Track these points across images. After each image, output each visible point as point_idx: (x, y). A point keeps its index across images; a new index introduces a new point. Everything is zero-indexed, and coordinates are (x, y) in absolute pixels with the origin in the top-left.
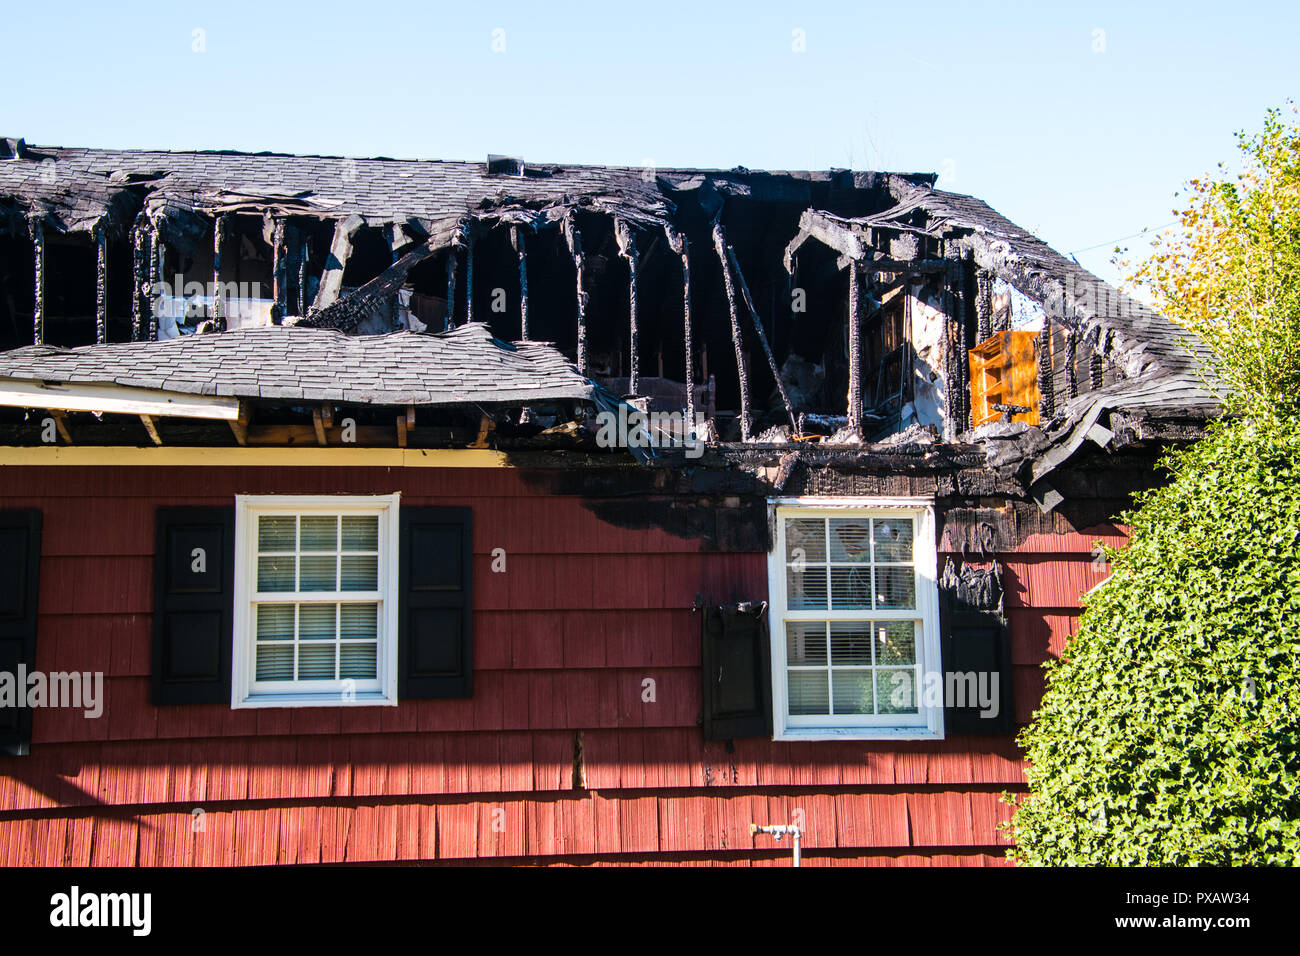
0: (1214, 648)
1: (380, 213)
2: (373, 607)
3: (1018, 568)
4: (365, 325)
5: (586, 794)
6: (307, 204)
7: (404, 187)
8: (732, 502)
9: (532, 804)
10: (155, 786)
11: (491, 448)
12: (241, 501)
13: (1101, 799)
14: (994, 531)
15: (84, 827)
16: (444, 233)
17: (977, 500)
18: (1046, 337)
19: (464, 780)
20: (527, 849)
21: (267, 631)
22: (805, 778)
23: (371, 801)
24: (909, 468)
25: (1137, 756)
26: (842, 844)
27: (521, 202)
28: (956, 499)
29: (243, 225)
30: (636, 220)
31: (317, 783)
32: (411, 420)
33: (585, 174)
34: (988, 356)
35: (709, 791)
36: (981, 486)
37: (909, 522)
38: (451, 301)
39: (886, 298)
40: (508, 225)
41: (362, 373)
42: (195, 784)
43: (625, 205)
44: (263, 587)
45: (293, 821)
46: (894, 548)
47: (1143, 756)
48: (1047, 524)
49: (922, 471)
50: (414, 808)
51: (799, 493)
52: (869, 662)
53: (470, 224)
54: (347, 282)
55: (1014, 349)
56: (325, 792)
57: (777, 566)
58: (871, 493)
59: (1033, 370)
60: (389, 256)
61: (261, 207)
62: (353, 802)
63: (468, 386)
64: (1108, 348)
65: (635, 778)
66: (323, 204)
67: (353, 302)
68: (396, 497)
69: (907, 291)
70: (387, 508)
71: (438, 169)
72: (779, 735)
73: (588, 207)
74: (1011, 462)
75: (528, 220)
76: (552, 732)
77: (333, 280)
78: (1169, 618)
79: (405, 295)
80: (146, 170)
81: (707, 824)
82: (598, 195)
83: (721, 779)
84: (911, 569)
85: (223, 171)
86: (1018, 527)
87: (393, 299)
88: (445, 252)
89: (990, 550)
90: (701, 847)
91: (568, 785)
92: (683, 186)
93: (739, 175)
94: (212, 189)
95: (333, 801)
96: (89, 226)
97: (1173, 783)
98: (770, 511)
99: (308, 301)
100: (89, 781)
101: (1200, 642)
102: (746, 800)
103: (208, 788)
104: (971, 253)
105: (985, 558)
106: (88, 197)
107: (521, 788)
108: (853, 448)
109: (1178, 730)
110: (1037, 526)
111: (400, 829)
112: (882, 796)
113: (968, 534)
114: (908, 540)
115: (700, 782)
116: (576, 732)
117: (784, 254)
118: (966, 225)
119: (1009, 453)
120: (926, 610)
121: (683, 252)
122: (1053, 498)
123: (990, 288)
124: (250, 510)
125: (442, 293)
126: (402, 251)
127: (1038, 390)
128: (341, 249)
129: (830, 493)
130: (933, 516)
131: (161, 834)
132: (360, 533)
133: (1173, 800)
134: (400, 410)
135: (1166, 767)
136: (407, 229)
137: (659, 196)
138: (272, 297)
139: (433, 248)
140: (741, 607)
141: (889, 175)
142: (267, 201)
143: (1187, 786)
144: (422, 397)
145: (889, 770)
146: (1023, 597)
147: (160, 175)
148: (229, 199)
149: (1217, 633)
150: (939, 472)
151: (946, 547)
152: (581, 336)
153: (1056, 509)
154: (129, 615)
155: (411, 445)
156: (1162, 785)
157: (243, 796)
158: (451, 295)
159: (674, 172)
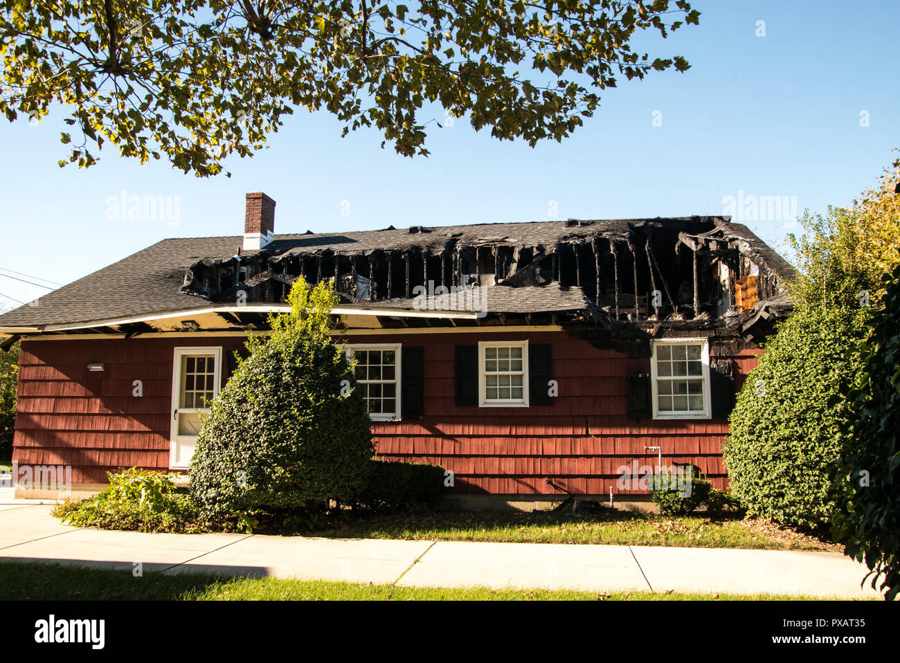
0: (781, 388)
1: (529, 243)
2: (521, 376)
3: (738, 361)
4: (525, 282)
5: (590, 436)
6: (506, 242)
7: (538, 233)
8: (638, 340)
9: (573, 439)
10: (458, 430)
11: (557, 325)
12: (480, 343)
13: (747, 436)
14: (729, 348)
15: (439, 440)
16: (550, 249)
17: (724, 338)
18: (759, 278)
19: (550, 431)
20: (571, 452)
21: (490, 383)
22: (664, 432)
23: (522, 436)
24: (699, 329)
25: (757, 422)
26: (676, 453)
27: (577, 236)
28: (716, 338)
29: (485, 251)
30: (617, 240)
31: (506, 431)
32: (530, 317)
33: (602, 223)
34: (741, 284)
35: (631, 436)
36: (724, 334)
37: (700, 346)
38: (553, 272)
39: (714, 261)
40: (572, 245)
41: (516, 302)
42: (469, 430)
43: (614, 235)
44: (487, 370)
45: (498, 441)
46: (695, 355)
47: (759, 423)
48: (748, 346)
49: (704, 329)
50: (535, 439)
51: (661, 337)
52: (686, 393)
53: (559, 245)
54: (518, 267)
55: (748, 282)
56: (508, 434)
57: (654, 361)
58: (686, 337)
59: (755, 290)
60: (533, 258)
61: (491, 244)
62: (516, 437)
63: (548, 306)
64: (776, 283)
65: (606, 431)
66: (512, 241)
67: (521, 274)
68: (527, 341)
69: (719, 259)
70: (524, 345)
71: (551, 225)
72: (654, 417)
73: (601, 236)
74: (735, 325)
75: (579, 243)
76: (579, 416)
77: (514, 266)
78: (770, 379)
79: (538, 270)
80: (457, 233)
81: (631, 445)
82: (604, 231)
83: (635, 432)
84: (700, 363)
85: (481, 230)
86: (738, 347)
87: (534, 272)
88: (551, 255)
89: (728, 355)
90: (628, 453)
91: (584, 433)
92: (637, 225)
93: (658, 220)
94: (476, 238)
95: (510, 436)
96: (440, 254)
97: (767, 431)
98: (651, 343)
99: (506, 274)
100: (440, 427)
101: (777, 386)
102: (644, 438)
103: (473, 431)
104: (737, 247)
105: (726, 358)
106: (440, 244)
107: (569, 434)
108: (680, 321)
109: (769, 414)
110: (745, 347)
111: (531, 445)
112: (690, 438)
113: (720, 350)
114: (700, 352)
115: (628, 432)
116: (587, 416)
117: (675, 247)
118: (736, 237)
119: (734, 322)
120: (706, 376)
121: (633, 250)
122: (750, 337)
123: (744, 259)
124: (483, 346)
125: (550, 268)
126: (537, 255)
127: (757, 297)
128: (516, 256)
129: (672, 337)
130: (708, 344)
131: (461, 443)
132: (516, 352)
133: (766, 436)
134: (526, 314)
135: (764, 426)
136: (537, 248)
137: (628, 229)
138: (494, 273)
139: (546, 254)
140: (640, 376)
141: (713, 217)
142: (493, 241)
143: (771, 432)
144: (533, 310)
145: (693, 429)
146: (740, 371)
147: (461, 234)
148: (482, 241)
149: (782, 383)
150: (710, 329)
151: (713, 354)
152: (598, 282)
153: (751, 340)
154: (449, 378)
155: (531, 325)
156: (764, 432)
157: (483, 434)
158: (553, 269)
159: (634, 220)
